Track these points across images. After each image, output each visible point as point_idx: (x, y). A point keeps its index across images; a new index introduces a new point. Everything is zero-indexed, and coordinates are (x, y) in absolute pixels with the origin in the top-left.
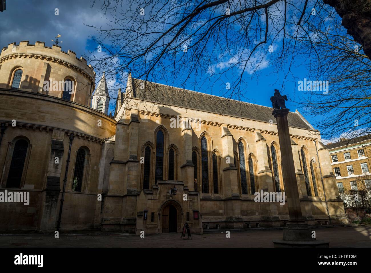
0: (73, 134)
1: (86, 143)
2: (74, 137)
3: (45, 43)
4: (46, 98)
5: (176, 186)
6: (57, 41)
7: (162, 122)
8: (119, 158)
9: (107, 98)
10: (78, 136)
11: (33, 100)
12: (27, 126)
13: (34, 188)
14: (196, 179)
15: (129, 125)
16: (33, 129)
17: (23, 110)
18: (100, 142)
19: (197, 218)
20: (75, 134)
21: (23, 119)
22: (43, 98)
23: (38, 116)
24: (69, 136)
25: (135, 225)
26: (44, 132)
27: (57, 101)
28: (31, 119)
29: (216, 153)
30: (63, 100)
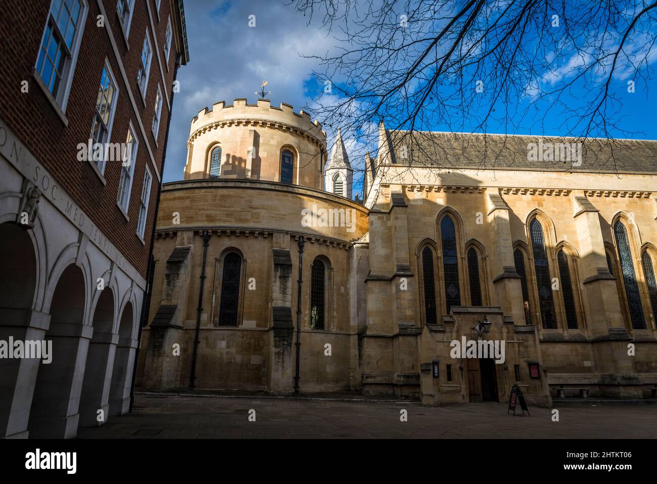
0: (303, 237)
1: (323, 251)
2: (305, 242)
3: (246, 100)
4: (258, 186)
5: (488, 317)
6: (263, 93)
7: (448, 200)
8: (379, 271)
9: (348, 171)
10: (309, 239)
11: (240, 191)
12: (246, 231)
13: (257, 326)
14: (527, 303)
15: (389, 213)
16: (254, 236)
17: (229, 207)
18: (344, 246)
19: (537, 376)
20: (305, 237)
21: (231, 221)
22: (253, 186)
23: (249, 214)
24: (296, 241)
25: (419, 386)
26: (260, 238)
27: (273, 187)
28: (241, 220)
29: (564, 249)
30: (282, 184)
